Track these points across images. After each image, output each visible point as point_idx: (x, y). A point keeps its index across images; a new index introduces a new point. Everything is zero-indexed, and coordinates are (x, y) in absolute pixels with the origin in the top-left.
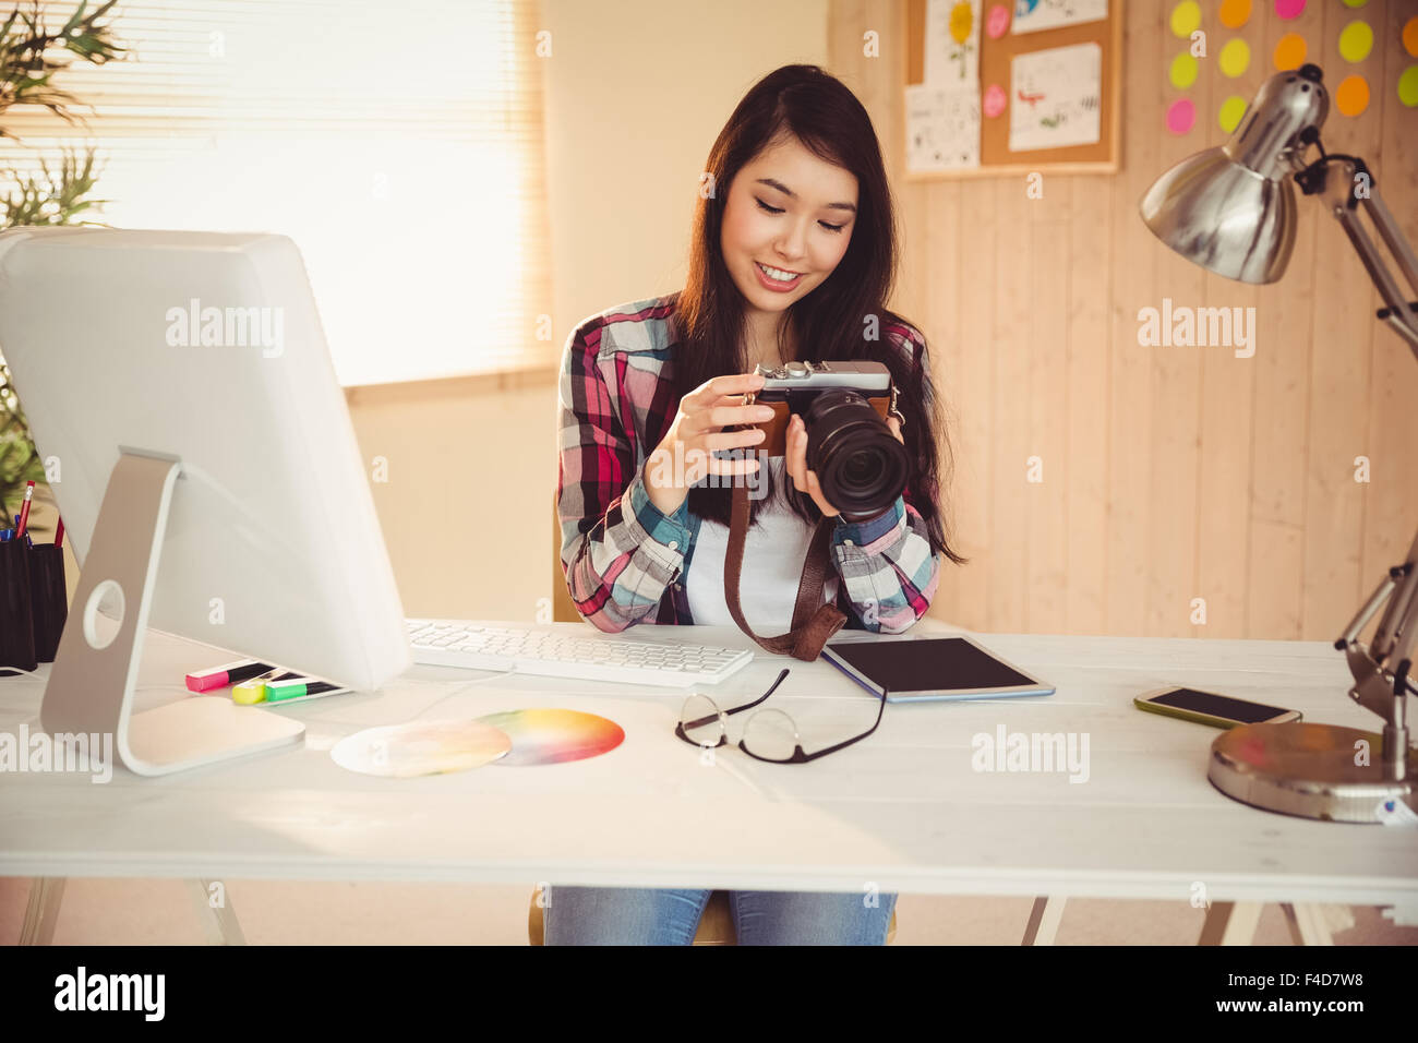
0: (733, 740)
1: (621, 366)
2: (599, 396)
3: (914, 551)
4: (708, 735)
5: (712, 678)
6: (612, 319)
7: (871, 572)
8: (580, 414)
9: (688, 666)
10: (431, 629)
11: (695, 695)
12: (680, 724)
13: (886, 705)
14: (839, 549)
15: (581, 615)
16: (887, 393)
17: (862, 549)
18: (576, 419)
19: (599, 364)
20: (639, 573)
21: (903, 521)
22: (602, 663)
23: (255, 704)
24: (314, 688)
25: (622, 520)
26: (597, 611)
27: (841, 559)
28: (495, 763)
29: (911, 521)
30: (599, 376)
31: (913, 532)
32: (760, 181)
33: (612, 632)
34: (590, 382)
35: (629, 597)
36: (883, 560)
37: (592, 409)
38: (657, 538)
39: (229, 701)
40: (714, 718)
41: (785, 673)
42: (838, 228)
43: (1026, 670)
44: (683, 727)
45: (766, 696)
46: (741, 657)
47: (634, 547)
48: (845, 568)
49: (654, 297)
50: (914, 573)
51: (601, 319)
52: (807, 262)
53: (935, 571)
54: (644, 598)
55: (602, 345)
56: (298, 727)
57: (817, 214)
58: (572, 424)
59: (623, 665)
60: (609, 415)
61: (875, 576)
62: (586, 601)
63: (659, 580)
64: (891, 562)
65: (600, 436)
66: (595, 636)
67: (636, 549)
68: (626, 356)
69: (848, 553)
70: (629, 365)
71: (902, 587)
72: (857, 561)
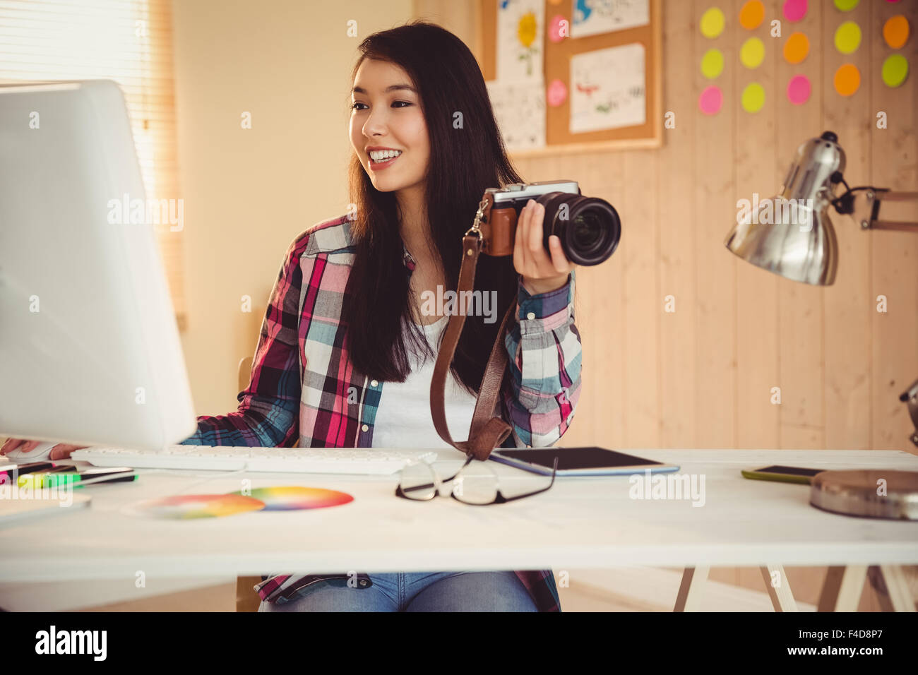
0: (446, 493)
1: (322, 263)
6: (318, 229)
7: (543, 346)
12: (399, 489)
14: (523, 322)
17: (541, 322)
19: (301, 260)
36: (553, 337)
44: (402, 490)
48: (525, 342)
55: (308, 247)
61: (545, 352)
64: (557, 342)
68: (325, 255)
69: (528, 327)
70: (326, 261)
71: (560, 372)
72: (535, 334)
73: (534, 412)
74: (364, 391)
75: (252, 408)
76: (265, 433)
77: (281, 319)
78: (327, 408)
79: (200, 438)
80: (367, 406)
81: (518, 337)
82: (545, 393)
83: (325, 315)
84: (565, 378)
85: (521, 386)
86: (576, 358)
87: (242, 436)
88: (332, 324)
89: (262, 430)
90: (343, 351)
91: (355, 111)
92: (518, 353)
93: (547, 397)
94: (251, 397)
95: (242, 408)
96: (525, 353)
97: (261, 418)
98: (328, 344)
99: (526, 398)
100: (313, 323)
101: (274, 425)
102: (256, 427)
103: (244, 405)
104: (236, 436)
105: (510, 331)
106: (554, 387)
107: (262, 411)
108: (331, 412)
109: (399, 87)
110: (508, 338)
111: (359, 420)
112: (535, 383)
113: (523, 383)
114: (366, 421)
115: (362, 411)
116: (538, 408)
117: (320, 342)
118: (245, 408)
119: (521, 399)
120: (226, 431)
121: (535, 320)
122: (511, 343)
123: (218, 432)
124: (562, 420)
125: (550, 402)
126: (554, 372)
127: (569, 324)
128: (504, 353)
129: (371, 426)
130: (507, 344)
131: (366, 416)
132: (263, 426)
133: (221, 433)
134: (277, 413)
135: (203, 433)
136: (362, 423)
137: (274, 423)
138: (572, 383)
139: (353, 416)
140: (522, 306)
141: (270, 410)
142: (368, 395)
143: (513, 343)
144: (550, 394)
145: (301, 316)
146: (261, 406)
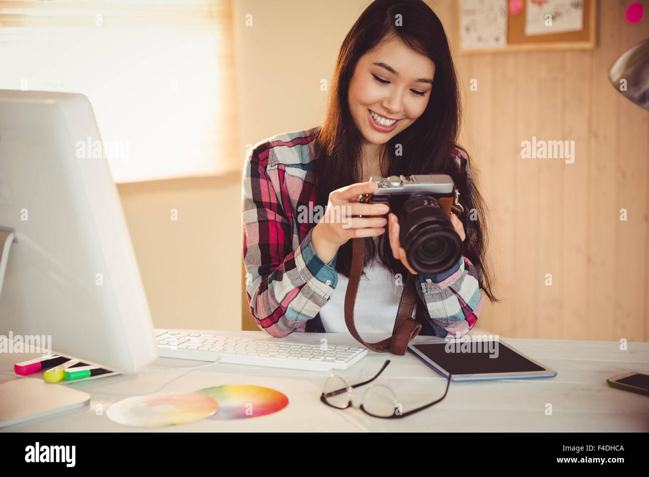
0: (357, 404)
1: (282, 173)
2: (269, 191)
3: (469, 286)
4: (340, 401)
5: (342, 365)
6: (275, 144)
7: (442, 299)
8: (258, 202)
9: (327, 358)
10: (167, 335)
11: (332, 375)
12: (323, 394)
13: (451, 383)
14: (423, 285)
15: (260, 326)
16: (452, 195)
17: (437, 284)
18: (254, 205)
19: (268, 172)
20: (305, 299)
21: (462, 267)
22: (275, 356)
23: (58, 382)
24: (95, 372)
25: (296, 267)
26: (272, 325)
27: (424, 291)
28: (209, 418)
29: (467, 267)
30: (268, 179)
31: (468, 274)
32: (376, 64)
33: (280, 337)
34: (263, 182)
35: (295, 315)
36: (450, 291)
37: (265, 199)
38: (319, 278)
39: (42, 381)
40: (344, 390)
41: (388, 362)
42: (422, 94)
43: (537, 361)
44: (325, 396)
45: (376, 377)
46: (360, 353)
47: (303, 283)
48: (427, 297)
49: (301, 130)
50: (469, 300)
51: (268, 143)
52: (403, 113)
53: (481, 298)
54: (305, 316)
55: (270, 160)
56: (86, 397)
57: (410, 85)
58: (252, 208)
59: (287, 357)
60: (276, 202)
61: (446, 301)
62: (265, 319)
63: (318, 305)
64: (455, 292)
65: (271, 215)
66: (269, 340)
67: (304, 285)
68: (283, 167)
69: (428, 287)
70: (285, 172)
71: (462, 308)
72: (434, 292)
82: (451, 320)
84: (467, 310)
96: (428, 305)
112: (442, 319)
116: (449, 326)
121: (433, 284)
126: (457, 310)
138: (472, 311)
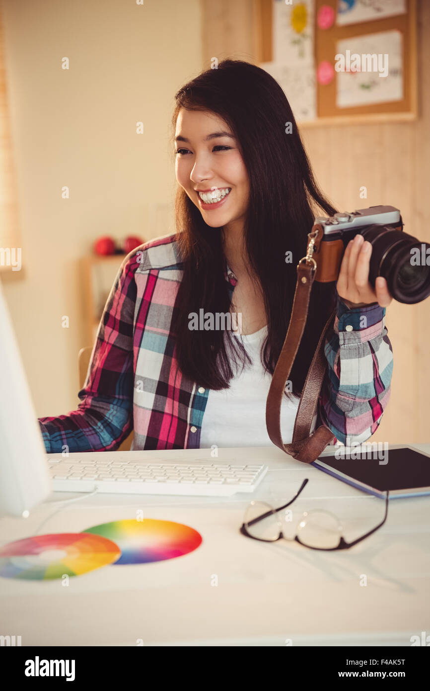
0: (289, 534)
6: (150, 245)
7: (359, 356)
9: (227, 480)
12: (244, 524)
14: (342, 334)
16: (400, 224)
17: (357, 334)
19: (136, 276)
27: (341, 343)
36: (368, 348)
41: (307, 480)
44: (246, 526)
45: (294, 499)
46: (262, 472)
48: (343, 351)
50: (382, 371)
61: (361, 360)
64: (373, 351)
68: (157, 271)
69: (347, 338)
70: (157, 277)
71: (374, 379)
72: (352, 345)
73: (350, 414)
74: (192, 396)
75: (93, 408)
76: (105, 431)
77: (117, 326)
78: (160, 409)
79: (48, 440)
80: (195, 410)
81: (336, 347)
82: (360, 398)
83: (156, 326)
84: (379, 384)
85: (338, 391)
86: (388, 365)
87: (84, 435)
88: (163, 334)
89: (102, 427)
90: (173, 360)
91: (179, 155)
92: (336, 361)
93: (362, 401)
94: (92, 397)
95: (83, 406)
96: (343, 362)
97: (100, 417)
98: (159, 352)
99: (343, 401)
100: (145, 333)
101: (112, 423)
102: (96, 425)
103: (85, 404)
104: (80, 435)
105: (329, 342)
106: (368, 393)
107: (102, 411)
108: (163, 413)
109: (218, 135)
110: (327, 347)
111: (188, 422)
112: (352, 388)
113: (340, 389)
114: (194, 422)
115: (191, 415)
116: (353, 411)
117: (153, 351)
118: (86, 407)
119: (338, 403)
120: (70, 431)
121: (353, 332)
122: (330, 352)
123: (63, 432)
124: (374, 421)
125: (364, 406)
126: (369, 379)
127: (383, 336)
128: (324, 362)
129: (199, 428)
130: (326, 352)
131: (194, 419)
132: (102, 424)
133: (66, 434)
134: (115, 412)
135: (50, 434)
136: (191, 425)
137: (112, 421)
138: (384, 389)
139: (183, 417)
140: (341, 319)
141: (109, 410)
142: (196, 400)
143: (332, 351)
144: (365, 399)
145: (136, 326)
146: (101, 406)
